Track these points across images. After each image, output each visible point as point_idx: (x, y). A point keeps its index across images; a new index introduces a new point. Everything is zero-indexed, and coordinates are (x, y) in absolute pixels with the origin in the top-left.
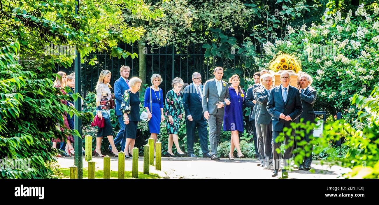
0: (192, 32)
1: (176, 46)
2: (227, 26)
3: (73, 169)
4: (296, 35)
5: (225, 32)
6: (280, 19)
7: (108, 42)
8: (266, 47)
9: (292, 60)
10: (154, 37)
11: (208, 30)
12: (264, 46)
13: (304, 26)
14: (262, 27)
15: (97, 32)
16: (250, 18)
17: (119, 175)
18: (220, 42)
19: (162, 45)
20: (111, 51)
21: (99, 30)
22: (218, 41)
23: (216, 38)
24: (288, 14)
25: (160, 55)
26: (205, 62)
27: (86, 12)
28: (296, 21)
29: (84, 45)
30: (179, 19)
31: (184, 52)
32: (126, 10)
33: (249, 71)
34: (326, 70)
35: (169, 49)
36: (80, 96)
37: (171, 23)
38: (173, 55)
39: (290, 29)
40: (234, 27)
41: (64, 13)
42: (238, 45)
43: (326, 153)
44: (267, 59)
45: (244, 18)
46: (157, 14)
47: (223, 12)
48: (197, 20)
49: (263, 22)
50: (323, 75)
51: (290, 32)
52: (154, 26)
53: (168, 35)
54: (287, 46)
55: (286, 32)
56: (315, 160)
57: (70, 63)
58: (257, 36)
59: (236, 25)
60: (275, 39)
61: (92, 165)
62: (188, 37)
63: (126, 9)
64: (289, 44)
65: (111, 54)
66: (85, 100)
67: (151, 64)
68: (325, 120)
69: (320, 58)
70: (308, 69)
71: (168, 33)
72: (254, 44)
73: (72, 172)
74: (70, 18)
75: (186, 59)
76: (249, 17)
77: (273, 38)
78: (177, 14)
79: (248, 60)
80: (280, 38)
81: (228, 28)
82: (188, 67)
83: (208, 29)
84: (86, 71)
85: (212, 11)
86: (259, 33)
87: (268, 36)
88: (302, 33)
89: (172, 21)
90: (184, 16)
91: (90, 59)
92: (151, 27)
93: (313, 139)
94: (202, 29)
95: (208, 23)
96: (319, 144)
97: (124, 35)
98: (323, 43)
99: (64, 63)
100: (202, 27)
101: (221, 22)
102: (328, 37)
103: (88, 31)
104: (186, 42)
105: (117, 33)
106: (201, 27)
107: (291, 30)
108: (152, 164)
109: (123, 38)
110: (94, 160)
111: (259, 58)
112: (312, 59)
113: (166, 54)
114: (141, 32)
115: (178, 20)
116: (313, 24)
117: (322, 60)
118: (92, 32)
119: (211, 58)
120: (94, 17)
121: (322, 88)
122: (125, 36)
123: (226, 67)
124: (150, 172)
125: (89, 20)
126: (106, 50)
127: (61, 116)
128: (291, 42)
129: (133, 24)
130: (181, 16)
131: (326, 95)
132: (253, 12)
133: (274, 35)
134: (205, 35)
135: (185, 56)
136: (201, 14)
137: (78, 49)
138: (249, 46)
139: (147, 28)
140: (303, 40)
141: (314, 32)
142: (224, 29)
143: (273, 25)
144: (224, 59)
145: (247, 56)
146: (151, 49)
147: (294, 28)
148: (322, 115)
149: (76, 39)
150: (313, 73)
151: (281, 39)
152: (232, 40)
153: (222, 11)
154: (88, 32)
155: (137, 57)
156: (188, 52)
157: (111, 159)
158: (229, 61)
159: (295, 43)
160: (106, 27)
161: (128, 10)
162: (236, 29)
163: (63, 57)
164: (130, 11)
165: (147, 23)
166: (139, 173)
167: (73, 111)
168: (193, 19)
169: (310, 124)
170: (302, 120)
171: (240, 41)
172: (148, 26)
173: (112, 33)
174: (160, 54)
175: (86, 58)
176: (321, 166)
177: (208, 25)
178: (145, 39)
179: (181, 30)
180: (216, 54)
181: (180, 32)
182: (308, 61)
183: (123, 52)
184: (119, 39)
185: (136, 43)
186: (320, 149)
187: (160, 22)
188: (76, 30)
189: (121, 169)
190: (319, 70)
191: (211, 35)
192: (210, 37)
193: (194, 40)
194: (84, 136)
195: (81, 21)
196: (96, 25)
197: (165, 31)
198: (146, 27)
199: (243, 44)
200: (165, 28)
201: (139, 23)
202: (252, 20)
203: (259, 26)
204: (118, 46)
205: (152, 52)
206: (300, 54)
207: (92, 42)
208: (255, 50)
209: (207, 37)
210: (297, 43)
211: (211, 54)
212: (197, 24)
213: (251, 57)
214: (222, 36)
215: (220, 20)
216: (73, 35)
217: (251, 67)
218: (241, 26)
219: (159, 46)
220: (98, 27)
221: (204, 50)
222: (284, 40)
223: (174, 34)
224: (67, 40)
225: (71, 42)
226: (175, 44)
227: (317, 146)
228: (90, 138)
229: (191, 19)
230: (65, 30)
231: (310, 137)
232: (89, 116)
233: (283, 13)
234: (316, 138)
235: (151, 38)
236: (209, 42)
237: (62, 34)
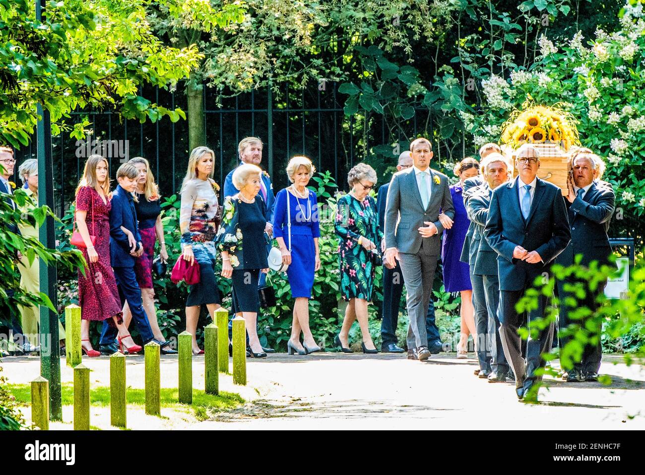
0: (314, 57)
1: (276, 89)
2: (395, 41)
3: (37, 387)
4: (561, 58)
5: (392, 54)
6: (522, 22)
7: (116, 83)
8: (488, 89)
9: (555, 120)
10: (223, 69)
11: (351, 51)
12: (483, 86)
13: (578, 37)
14: (479, 41)
15: (87, 60)
16: (450, 20)
17: (146, 397)
18: (380, 79)
19: (242, 87)
20: (123, 105)
21: (92, 57)
22: (374, 76)
23: (370, 69)
24: (540, 9)
25: (240, 113)
26: (345, 125)
27: (61, 13)
28: (560, 26)
29: (57, 92)
30: (282, 27)
31: (294, 104)
32: (157, 8)
33: (451, 145)
34: (632, 141)
35: (260, 96)
36: (50, 213)
37: (262, 35)
38: (270, 112)
39: (546, 44)
40: (411, 41)
41: (9, 19)
42: (422, 84)
43: (637, 336)
44: (492, 117)
45: (435, 20)
46: (229, 16)
47: (385, 7)
48: (324, 27)
49: (480, 29)
50: (625, 151)
51: (545, 52)
52: (222, 43)
53: (256, 63)
54: (540, 84)
55: (535, 51)
56: (610, 352)
57: (26, 136)
58: (467, 63)
59: (417, 37)
60: (510, 69)
61: (82, 375)
62: (303, 68)
63: (156, 4)
64: (545, 80)
65: (123, 113)
66: (63, 221)
67: (219, 134)
68: (632, 259)
69: (617, 110)
70: (589, 139)
71: (256, 59)
72: (461, 80)
73: (36, 393)
74: (22, 28)
75: (299, 120)
76: (449, 18)
77: (504, 67)
78: (277, 15)
79: (447, 121)
80: (521, 67)
81: (397, 44)
82: (306, 139)
83: (350, 48)
84: (64, 154)
85: (359, 6)
86: (473, 55)
87: (493, 61)
88: (573, 53)
89: (266, 30)
90: (294, 20)
91: (73, 124)
92: (216, 46)
93: (606, 304)
94: (336, 48)
95: (351, 33)
96: (619, 315)
97: (153, 66)
98: (623, 77)
99: (11, 136)
100: (335, 43)
101: (381, 31)
102: (635, 62)
103: (66, 58)
104: (299, 80)
105: (135, 62)
106: (333, 43)
107: (546, 46)
108: (225, 370)
109: (149, 74)
110: (87, 363)
111: (473, 114)
112: (600, 115)
113: (253, 110)
114: (192, 59)
115: (278, 29)
116: (600, 32)
117: (622, 116)
118: (76, 61)
119: (359, 117)
120: (82, 25)
121: (624, 182)
122: (156, 69)
123: (396, 138)
124: (220, 390)
125: (68, 34)
126: (110, 103)
127: (6, 261)
128: (548, 74)
129: (173, 40)
130: (286, 19)
131: (633, 200)
132: (456, 7)
133: (507, 58)
134: (345, 63)
135: (298, 114)
136: (332, 13)
137: (44, 103)
138: (448, 87)
139: (205, 47)
140: (577, 69)
141: (601, 50)
142: (388, 48)
143: (506, 35)
144: (390, 118)
145: (445, 110)
146: (217, 99)
147: (554, 42)
148: (625, 247)
149: (38, 79)
150: (602, 147)
151: (524, 68)
152: (409, 72)
153: (383, 5)
154: (67, 61)
155: (185, 118)
156: (305, 104)
157: (127, 361)
158: (402, 124)
159: (556, 77)
160: (110, 48)
161: (161, 6)
162: (416, 46)
163: (9, 121)
164: (167, 10)
165: (206, 37)
166: (194, 393)
167: (36, 248)
168: (315, 25)
169: (599, 267)
170: (578, 258)
171: (428, 75)
172: (208, 44)
173: (124, 62)
174: (239, 108)
175: (63, 122)
176: (627, 367)
177: (351, 38)
178: (201, 75)
179: (287, 52)
180: (370, 107)
181: (284, 57)
182: (589, 120)
183: (150, 107)
184: (139, 77)
185: (181, 84)
186: (622, 326)
187: (238, 33)
188: (39, 58)
189: (151, 382)
190: (616, 139)
191: (359, 62)
192: (355, 68)
193: (318, 74)
194: (63, 308)
195: (50, 37)
196: (86, 45)
197: (249, 55)
198: (203, 46)
199: (434, 81)
200: (249, 48)
201: (187, 37)
202: (455, 25)
203: (473, 38)
204: (138, 93)
205: (220, 106)
206: (569, 102)
207: (78, 85)
208: (464, 95)
209: (348, 67)
210: (562, 77)
211: (360, 107)
212: (325, 37)
213: (454, 111)
214: (385, 65)
215: (379, 27)
216: (30, 70)
217: (454, 136)
218: (428, 40)
219: (236, 91)
220: (90, 50)
221: (343, 98)
222: (531, 72)
223: (272, 63)
224: (18, 81)
225: (25, 85)
226: (274, 86)
227: (615, 321)
228: (77, 311)
229: (311, 25)
230: (12, 58)
231: (599, 299)
232: (74, 259)
233: (529, 8)
234: (614, 301)
235: (217, 71)
236: (353, 78)
237: (6, 67)
